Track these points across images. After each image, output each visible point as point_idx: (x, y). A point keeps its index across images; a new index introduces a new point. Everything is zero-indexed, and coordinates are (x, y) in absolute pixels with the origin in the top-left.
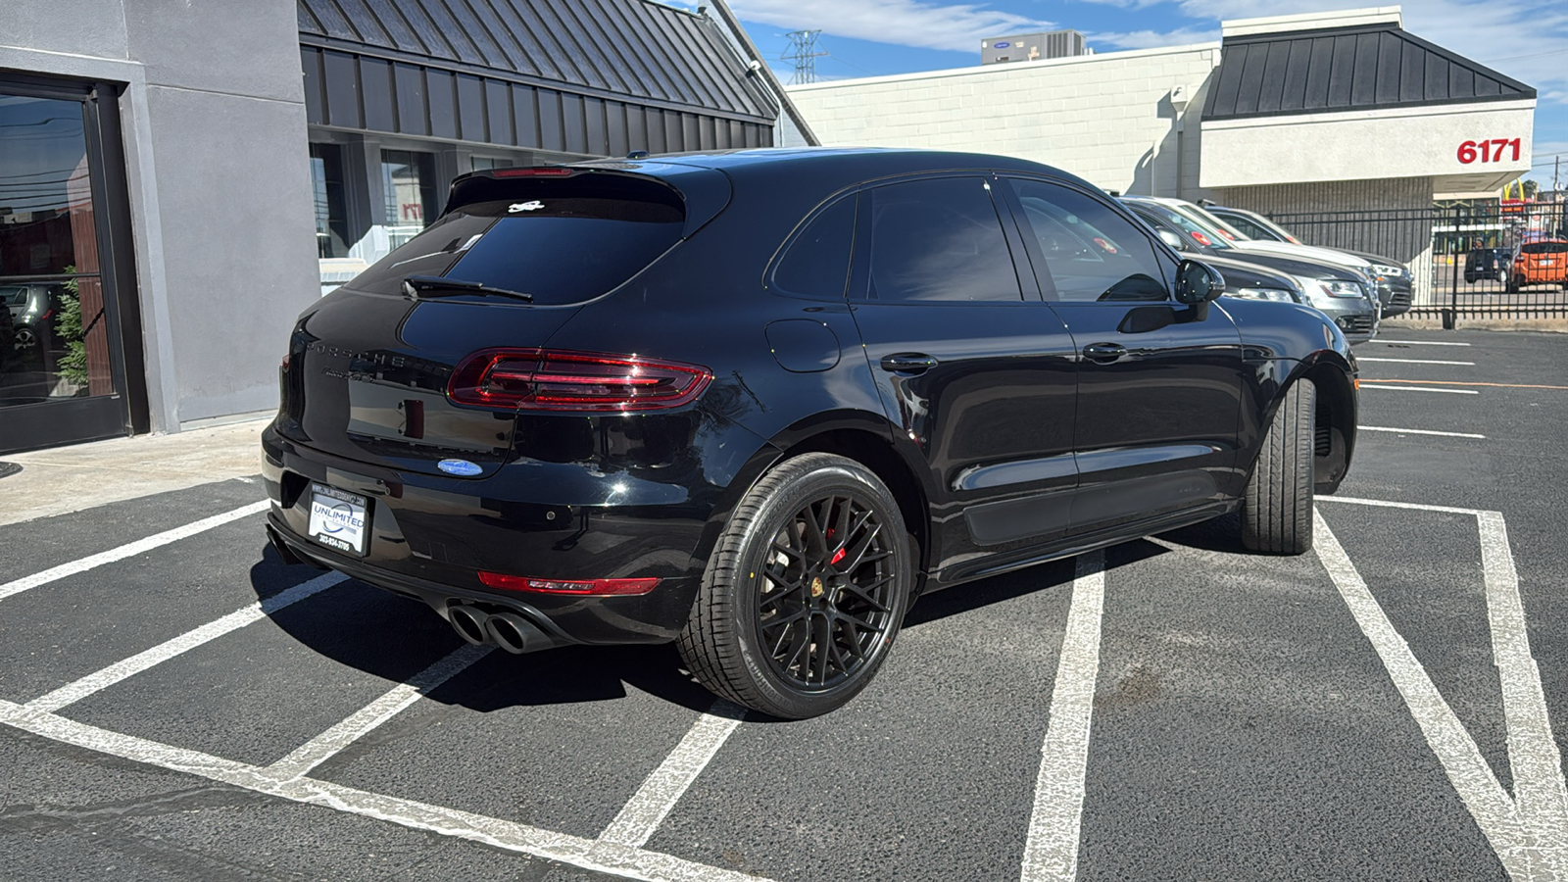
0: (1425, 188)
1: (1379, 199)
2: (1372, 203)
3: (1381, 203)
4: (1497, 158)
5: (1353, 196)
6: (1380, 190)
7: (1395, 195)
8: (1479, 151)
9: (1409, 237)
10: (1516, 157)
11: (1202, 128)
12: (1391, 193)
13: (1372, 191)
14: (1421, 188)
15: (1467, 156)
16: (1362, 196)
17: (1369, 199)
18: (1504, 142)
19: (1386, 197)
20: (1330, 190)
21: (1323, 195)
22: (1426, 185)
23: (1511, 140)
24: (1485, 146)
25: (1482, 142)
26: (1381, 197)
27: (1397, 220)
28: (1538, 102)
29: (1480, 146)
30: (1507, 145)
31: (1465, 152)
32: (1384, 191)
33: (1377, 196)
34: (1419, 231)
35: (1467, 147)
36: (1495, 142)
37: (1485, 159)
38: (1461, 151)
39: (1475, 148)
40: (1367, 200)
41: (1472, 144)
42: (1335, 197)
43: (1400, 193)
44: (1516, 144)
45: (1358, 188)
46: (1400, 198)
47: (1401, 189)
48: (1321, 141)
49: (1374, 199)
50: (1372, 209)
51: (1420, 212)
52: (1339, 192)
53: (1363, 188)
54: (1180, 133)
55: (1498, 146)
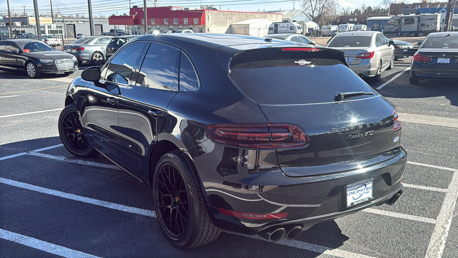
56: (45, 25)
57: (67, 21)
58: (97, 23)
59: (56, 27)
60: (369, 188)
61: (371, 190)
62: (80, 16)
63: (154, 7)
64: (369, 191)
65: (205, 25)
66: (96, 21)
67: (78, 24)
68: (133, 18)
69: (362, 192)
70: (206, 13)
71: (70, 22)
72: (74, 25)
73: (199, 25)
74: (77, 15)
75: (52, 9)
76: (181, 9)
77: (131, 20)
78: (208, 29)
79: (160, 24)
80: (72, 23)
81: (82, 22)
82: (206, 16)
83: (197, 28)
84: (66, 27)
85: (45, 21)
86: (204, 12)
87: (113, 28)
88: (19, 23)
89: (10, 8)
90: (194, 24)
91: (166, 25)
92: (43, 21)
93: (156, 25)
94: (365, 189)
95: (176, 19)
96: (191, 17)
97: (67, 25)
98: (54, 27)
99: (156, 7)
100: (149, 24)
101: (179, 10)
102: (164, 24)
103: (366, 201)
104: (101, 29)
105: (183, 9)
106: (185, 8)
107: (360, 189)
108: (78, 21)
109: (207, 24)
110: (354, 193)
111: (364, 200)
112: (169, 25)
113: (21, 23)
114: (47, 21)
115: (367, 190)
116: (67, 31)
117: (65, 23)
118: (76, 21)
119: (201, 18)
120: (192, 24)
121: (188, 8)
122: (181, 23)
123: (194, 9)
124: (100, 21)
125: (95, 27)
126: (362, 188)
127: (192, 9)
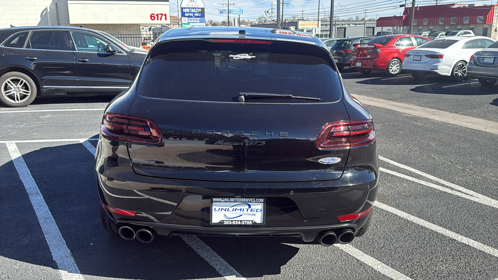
0: (138, 27)
1: (125, 30)
2: (123, 31)
3: (126, 31)
4: (161, 19)
5: (117, 28)
6: (125, 27)
7: (130, 29)
8: (156, 17)
9: (135, 42)
10: (166, 19)
11: (68, 3)
12: (129, 28)
13: (123, 27)
14: (137, 27)
15: (153, 18)
16: (120, 29)
17: (122, 29)
18: (162, 14)
19: (127, 29)
20: (110, 26)
21: (108, 28)
22: (138, 26)
23: (164, 14)
24: (157, 15)
25: (156, 14)
26: (126, 29)
27: (131, 37)
28: (170, 3)
29: (156, 15)
30: (163, 16)
31: (152, 17)
32: (126, 28)
33: (124, 29)
34: (138, 41)
35: (152, 15)
36: (160, 14)
37: (158, 19)
38: (151, 17)
39: (155, 16)
40: (122, 30)
41: (154, 14)
42: (112, 29)
43: (131, 28)
44: (165, 15)
45: (118, 26)
46: (131, 30)
47: (131, 27)
48: (109, 10)
49: (124, 30)
50: (124, 34)
51: (138, 35)
52: (113, 27)
53: (120, 26)
54: (56, 4)
55: (161, 15)
56: (312, 29)
57: (338, 25)
58: (369, 25)
59: (320, 31)
60: (256, 210)
61: (261, 214)
62: (360, 19)
63: (436, 4)
64: (256, 214)
65: (492, 25)
66: (368, 24)
67: (349, 27)
68: (403, 19)
69: (242, 212)
70: (495, 9)
71: (342, 25)
72: (345, 28)
73: (484, 25)
74: (357, 18)
75: (319, 12)
76: (464, 6)
77: (401, 21)
78: (496, 29)
79: (433, 24)
80: (344, 26)
81: (353, 25)
82: (496, 13)
83: (480, 29)
84: (337, 30)
85: (313, 25)
86: (493, 8)
87: (380, 31)
88: (293, 28)
89: (283, 13)
90: (477, 24)
91: (441, 25)
92: (311, 25)
93: (428, 25)
94: (248, 209)
95: (454, 18)
96: (473, 15)
97: (338, 28)
98: (318, 31)
99: (438, 4)
100: (421, 25)
101: (461, 7)
102: (439, 25)
103: (247, 224)
104: (372, 32)
105: (467, 6)
106: (469, 5)
107: (238, 208)
108: (349, 24)
109: (494, 23)
110: (228, 211)
111: (243, 222)
112: (444, 25)
113: (295, 28)
114: (315, 24)
115: (251, 211)
116: (337, 35)
117: (336, 26)
118: (348, 24)
119: (488, 16)
120: (475, 23)
121: (474, 4)
122: (460, 23)
123: (482, 5)
124: (372, 24)
125: (366, 30)
126: (242, 208)
127: (479, 5)
